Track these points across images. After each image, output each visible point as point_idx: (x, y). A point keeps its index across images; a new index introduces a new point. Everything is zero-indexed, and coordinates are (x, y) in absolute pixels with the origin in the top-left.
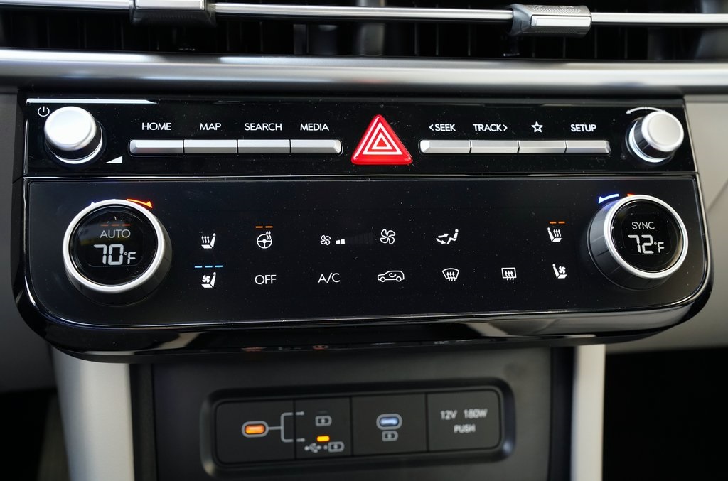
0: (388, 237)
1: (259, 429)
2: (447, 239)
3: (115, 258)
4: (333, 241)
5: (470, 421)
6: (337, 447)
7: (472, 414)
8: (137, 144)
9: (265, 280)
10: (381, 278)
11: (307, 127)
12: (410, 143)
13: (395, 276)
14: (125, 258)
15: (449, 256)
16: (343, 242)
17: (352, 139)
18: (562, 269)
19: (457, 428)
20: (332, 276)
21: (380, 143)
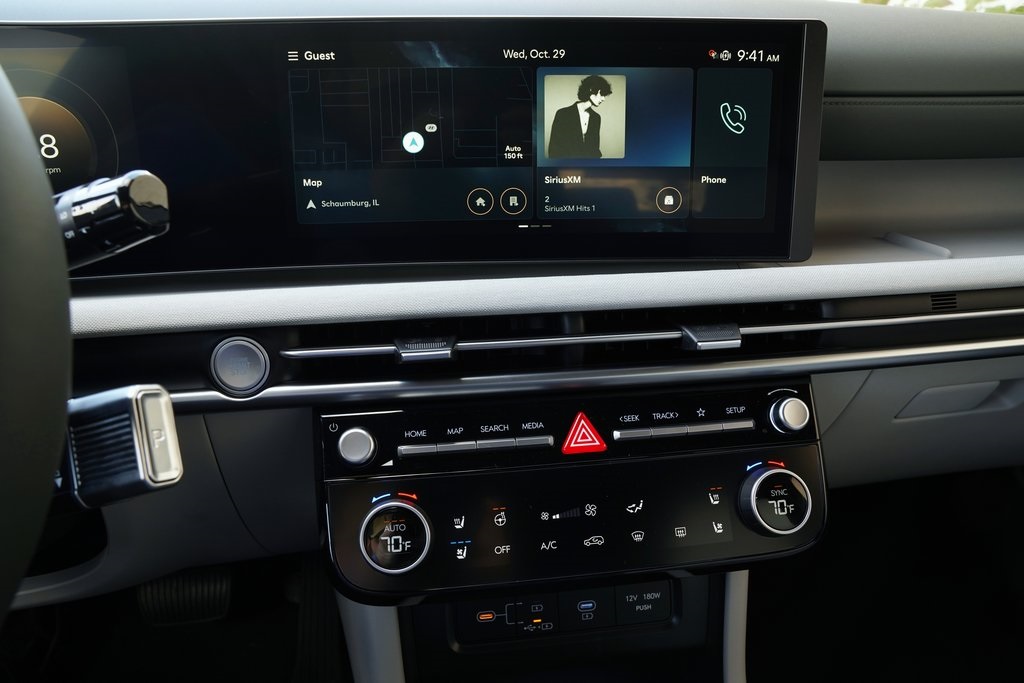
0: (591, 510)
1: (490, 616)
2: (634, 508)
3: (397, 547)
4: (550, 517)
5: (648, 602)
6: (548, 626)
7: (649, 596)
8: (403, 449)
9: (502, 550)
10: (587, 543)
11: (527, 426)
12: (603, 430)
13: (597, 541)
14: (404, 546)
15: (636, 521)
16: (558, 516)
17: (562, 432)
18: (720, 526)
19: (638, 607)
20: (551, 543)
21: (583, 436)
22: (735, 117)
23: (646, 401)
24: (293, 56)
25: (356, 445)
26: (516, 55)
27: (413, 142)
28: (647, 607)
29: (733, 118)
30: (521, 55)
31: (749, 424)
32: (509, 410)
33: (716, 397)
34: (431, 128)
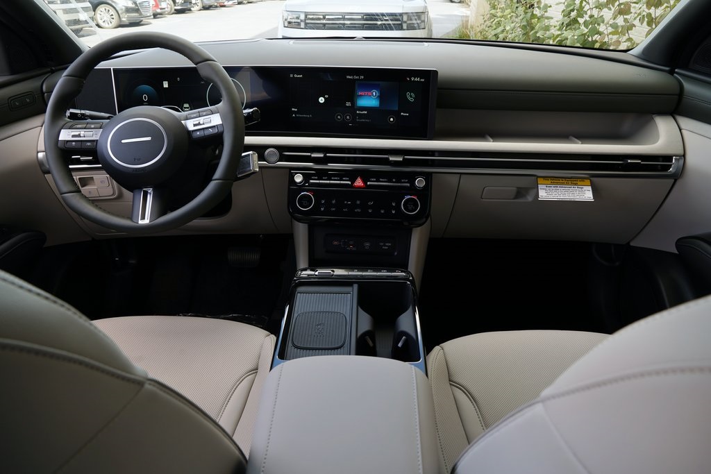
0: (358, 202)
1: (337, 243)
2: (370, 203)
3: (305, 204)
4: (347, 203)
5: (387, 246)
6: (354, 249)
7: (387, 244)
8: (311, 181)
9: (333, 209)
10: (356, 210)
11: (344, 179)
12: (365, 182)
13: (359, 210)
15: (370, 207)
16: (349, 203)
17: (353, 182)
18: (393, 211)
19: (383, 247)
20: (346, 209)
21: (359, 182)
22: (411, 96)
23: (378, 175)
24: (291, 76)
25: (298, 178)
26: (350, 77)
27: (322, 100)
28: (386, 248)
29: (410, 97)
30: (352, 77)
31: (408, 185)
32: (341, 174)
33: (399, 176)
34: (327, 96)
